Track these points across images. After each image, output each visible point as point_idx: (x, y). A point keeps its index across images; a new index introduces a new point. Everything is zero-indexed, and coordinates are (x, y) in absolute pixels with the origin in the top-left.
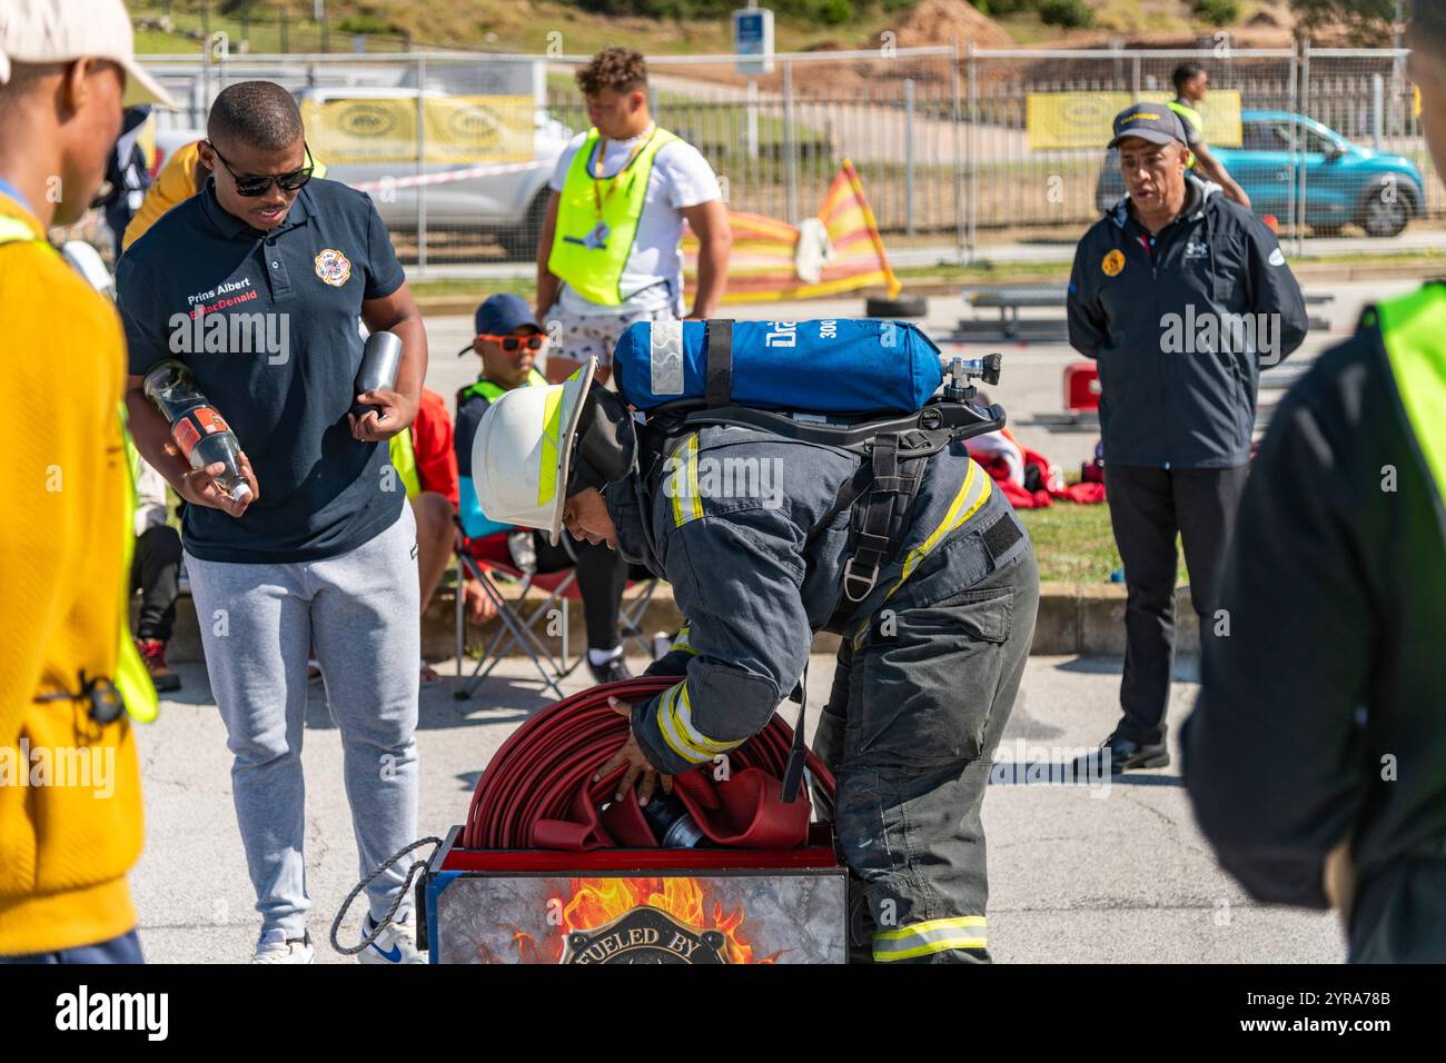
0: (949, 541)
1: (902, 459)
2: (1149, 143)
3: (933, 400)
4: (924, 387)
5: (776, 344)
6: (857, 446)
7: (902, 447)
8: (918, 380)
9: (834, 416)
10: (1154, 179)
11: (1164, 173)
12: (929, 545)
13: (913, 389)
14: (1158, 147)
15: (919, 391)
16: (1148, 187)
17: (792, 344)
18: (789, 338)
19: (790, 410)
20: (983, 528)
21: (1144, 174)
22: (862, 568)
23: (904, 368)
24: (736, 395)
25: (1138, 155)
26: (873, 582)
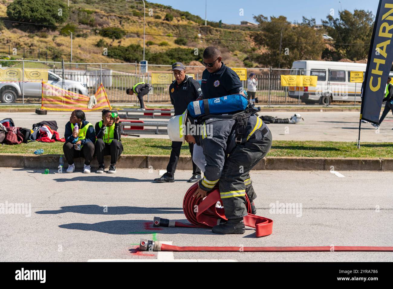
0: (255, 133)
1: (243, 119)
2: (178, 71)
3: (247, 108)
4: (245, 106)
5: (216, 102)
6: (234, 118)
7: (242, 117)
8: (243, 104)
9: (229, 113)
10: (180, 77)
11: (182, 75)
12: (251, 134)
13: (242, 106)
14: (180, 71)
15: (244, 106)
16: (179, 78)
17: (219, 102)
18: (218, 101)
19: (221, 114)
20: (261, 130)
21: (178, 76)
22: (239, 139)
23: (240, 103)
24: (211, 113)
25: (177, 72)
26: (241, 141)
